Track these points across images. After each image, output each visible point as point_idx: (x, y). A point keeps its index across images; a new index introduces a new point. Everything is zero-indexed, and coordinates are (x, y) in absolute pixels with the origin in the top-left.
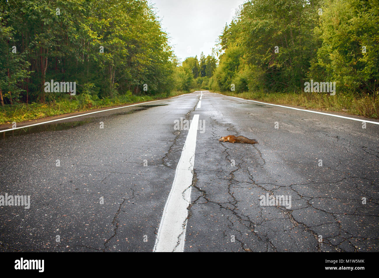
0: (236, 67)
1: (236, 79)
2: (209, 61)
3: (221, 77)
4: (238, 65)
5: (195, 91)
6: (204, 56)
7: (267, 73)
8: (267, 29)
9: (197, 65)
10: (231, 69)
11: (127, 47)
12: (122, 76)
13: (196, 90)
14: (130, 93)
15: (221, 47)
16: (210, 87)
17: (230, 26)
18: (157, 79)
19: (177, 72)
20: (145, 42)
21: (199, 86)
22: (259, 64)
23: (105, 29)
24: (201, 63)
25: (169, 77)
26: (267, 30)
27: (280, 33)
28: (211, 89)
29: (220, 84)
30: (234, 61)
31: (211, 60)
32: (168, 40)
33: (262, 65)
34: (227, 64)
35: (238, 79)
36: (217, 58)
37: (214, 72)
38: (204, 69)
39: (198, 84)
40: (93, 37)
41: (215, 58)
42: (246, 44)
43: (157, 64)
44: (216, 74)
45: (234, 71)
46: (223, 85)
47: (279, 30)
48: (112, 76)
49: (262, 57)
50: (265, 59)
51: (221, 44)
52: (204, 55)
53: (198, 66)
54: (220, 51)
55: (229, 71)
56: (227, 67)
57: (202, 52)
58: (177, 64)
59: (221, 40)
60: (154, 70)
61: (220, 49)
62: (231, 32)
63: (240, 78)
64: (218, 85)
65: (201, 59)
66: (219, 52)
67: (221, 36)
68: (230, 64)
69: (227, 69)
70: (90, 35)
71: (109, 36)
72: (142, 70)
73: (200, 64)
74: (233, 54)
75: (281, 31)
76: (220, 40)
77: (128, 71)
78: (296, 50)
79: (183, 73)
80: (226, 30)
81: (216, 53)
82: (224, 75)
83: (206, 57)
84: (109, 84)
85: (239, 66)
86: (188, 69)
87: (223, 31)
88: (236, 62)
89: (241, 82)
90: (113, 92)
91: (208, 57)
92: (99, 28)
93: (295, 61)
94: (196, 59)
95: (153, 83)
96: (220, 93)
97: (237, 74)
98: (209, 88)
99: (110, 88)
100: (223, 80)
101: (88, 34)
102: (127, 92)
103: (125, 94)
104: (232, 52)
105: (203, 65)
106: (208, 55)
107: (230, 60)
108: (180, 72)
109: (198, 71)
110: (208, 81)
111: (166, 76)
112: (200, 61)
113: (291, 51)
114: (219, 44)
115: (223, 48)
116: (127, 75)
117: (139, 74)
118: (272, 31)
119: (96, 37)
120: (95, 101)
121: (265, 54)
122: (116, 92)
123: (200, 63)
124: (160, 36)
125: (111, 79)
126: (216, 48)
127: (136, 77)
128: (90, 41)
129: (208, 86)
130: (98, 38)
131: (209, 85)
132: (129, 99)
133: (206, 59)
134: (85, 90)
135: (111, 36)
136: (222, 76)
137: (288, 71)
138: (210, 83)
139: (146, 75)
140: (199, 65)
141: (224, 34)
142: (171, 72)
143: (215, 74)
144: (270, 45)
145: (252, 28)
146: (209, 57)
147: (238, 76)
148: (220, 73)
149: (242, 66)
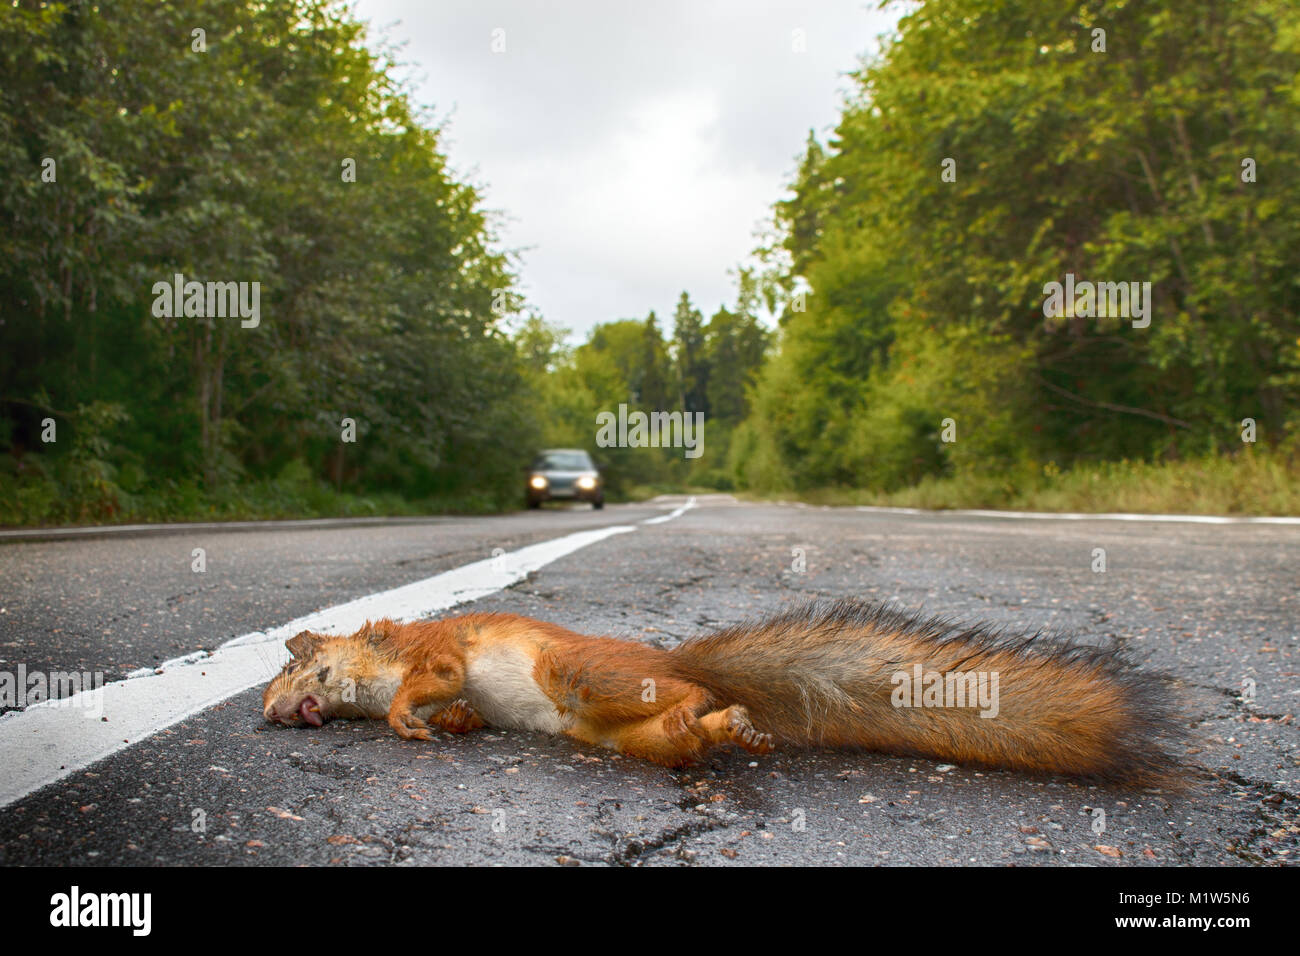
0: (876, 354)
1: (875, 414)
2: (726, 343)
3: (791, 411)
4: (886, 342)
5: (652, 496)
6: (697, 313)
7: (1048, 361)
8: (1025, 118)
9: (658, 361)
10: (848, 369)
11: (274, 246)
12: (259, 392)
13: (663, 492)
14: (299, 471)
15: (786, 260)
16: (739, 472)
17: (833, 145)
18: (439, 417)
19: (548, 397)
20: (359, 227)
21: (676, 471)
22: (991, 310)
23: (160, 157)
24: (681, 355)
25: (499, 410)
26: (1020, 126)
27: (1101, 133)
28: (745, 486)
29: (792, 451)
30: (861, 324)
31: (735, 332)
32: (488, 226)
33: (1006, 316)
34: (821, 340)
35: (890, 412)
36: (768, 320)
37: (754, 384)
38: (702, 383)
39: (668, 460)
40: (106, 185)
41: (760, 325)
42: (906, 208)
43: (432, 337)
44: (760, 397)
45: (865, 378)
46: (804, 452)
47: (1101, 120)
48: (209, 389)
49: (1007, 274)
50: (1025, 280)
51: (787, 245)
52: (693, 308)
53: (666, 369)
54: (783, 281)
55: (838, 378)
56: (825, 357)
57: (685, 296)
58: (546, 358)
59: (787, 225)
60: (419, 368)
61: (785, 273)
62: (839, 181)
63: (900, 405)
64: (777, 458)
65: (678, 332)
66: (779, 289)
67: (783, 204)
68: (840, 340)
69: (822, 368)
70: (94, 176)
71: (182, 189)
72: (356, 359)
73: (674, 357)
74: (852, 286)
75: (1110, 122)
76: (778, 226)
77: (285, 364)
78: (1213, 223)
79: (581, 401)
80: (815, 172)
81: (759, 294)
82: (806, 398)
83: (706, 321)
84: (195, 425)
85: (892, 350)
86: (606, 380)
87: (795, 178)
88: (875, 327)
89: (907, 431)
90: (220, 462)
91: (716, 318)
92: (132, 146)
93: (1209, 283)
94: (650, 332)
95: (420, 432)
96: (795, 496)
97: (881, 389)
98: (736, 480)
99: (205, 443)
100: (804, 425)
101: (83, 171)
102: (288, 467)
103: (274, 476)
104: (849, 278)
105: (692, 362)
106: (717, 310)
107: (838, 319)
108: (563, 393)
109: (669, 392)
110: (727, 444)
111: (486, 401)
112: (673, 343)
113: (1182, 229)
114: (775, 245)
115: (800, 269)
116: (282, 383)
117: (340, 382)
118: (1052, 126)
119: (119, 186)
120: (131, 493)
121: (1018, 251)
122: (233, 464)
123: (673, 353)
124: (440, 203)
125: (205, 399)
126: (760, 269)
127: (330, 399)
128: (94, 203)
129: (728, 472)
130: (132, 191)
131: (733, 465)
132: (298, 500)
133: (707, 329)
134: (85, 437)
135: (189, 187)
136: (795, 406)
137: (1171, 343)
138: (735, 454)
139: (376, 394)
140: (668, 361)
141: (802, 192)
142: (512, 384)
143: (757, 396)
144: (1048, 204)
145: (934, 119)
146: (723, 320)
147: (887, 399)
148: (787, 392)
149: (907, 346)
